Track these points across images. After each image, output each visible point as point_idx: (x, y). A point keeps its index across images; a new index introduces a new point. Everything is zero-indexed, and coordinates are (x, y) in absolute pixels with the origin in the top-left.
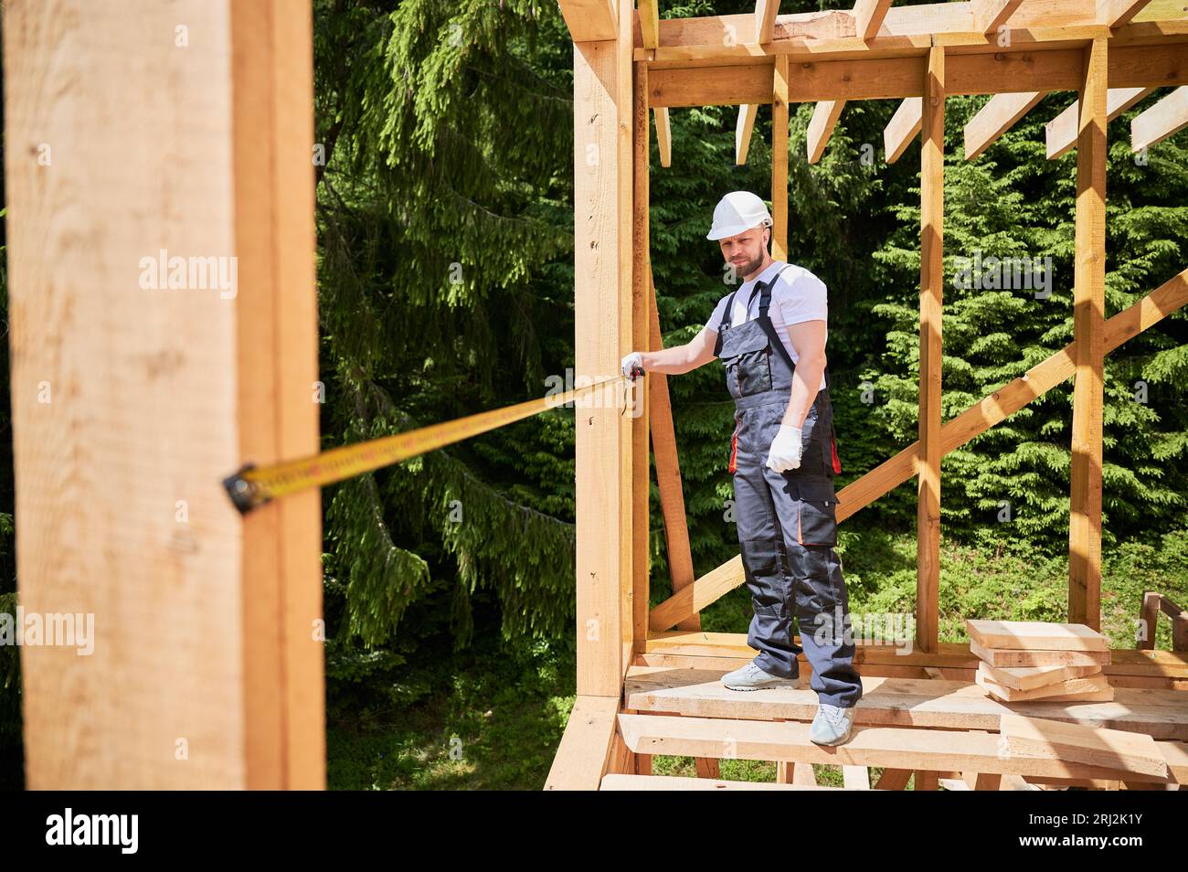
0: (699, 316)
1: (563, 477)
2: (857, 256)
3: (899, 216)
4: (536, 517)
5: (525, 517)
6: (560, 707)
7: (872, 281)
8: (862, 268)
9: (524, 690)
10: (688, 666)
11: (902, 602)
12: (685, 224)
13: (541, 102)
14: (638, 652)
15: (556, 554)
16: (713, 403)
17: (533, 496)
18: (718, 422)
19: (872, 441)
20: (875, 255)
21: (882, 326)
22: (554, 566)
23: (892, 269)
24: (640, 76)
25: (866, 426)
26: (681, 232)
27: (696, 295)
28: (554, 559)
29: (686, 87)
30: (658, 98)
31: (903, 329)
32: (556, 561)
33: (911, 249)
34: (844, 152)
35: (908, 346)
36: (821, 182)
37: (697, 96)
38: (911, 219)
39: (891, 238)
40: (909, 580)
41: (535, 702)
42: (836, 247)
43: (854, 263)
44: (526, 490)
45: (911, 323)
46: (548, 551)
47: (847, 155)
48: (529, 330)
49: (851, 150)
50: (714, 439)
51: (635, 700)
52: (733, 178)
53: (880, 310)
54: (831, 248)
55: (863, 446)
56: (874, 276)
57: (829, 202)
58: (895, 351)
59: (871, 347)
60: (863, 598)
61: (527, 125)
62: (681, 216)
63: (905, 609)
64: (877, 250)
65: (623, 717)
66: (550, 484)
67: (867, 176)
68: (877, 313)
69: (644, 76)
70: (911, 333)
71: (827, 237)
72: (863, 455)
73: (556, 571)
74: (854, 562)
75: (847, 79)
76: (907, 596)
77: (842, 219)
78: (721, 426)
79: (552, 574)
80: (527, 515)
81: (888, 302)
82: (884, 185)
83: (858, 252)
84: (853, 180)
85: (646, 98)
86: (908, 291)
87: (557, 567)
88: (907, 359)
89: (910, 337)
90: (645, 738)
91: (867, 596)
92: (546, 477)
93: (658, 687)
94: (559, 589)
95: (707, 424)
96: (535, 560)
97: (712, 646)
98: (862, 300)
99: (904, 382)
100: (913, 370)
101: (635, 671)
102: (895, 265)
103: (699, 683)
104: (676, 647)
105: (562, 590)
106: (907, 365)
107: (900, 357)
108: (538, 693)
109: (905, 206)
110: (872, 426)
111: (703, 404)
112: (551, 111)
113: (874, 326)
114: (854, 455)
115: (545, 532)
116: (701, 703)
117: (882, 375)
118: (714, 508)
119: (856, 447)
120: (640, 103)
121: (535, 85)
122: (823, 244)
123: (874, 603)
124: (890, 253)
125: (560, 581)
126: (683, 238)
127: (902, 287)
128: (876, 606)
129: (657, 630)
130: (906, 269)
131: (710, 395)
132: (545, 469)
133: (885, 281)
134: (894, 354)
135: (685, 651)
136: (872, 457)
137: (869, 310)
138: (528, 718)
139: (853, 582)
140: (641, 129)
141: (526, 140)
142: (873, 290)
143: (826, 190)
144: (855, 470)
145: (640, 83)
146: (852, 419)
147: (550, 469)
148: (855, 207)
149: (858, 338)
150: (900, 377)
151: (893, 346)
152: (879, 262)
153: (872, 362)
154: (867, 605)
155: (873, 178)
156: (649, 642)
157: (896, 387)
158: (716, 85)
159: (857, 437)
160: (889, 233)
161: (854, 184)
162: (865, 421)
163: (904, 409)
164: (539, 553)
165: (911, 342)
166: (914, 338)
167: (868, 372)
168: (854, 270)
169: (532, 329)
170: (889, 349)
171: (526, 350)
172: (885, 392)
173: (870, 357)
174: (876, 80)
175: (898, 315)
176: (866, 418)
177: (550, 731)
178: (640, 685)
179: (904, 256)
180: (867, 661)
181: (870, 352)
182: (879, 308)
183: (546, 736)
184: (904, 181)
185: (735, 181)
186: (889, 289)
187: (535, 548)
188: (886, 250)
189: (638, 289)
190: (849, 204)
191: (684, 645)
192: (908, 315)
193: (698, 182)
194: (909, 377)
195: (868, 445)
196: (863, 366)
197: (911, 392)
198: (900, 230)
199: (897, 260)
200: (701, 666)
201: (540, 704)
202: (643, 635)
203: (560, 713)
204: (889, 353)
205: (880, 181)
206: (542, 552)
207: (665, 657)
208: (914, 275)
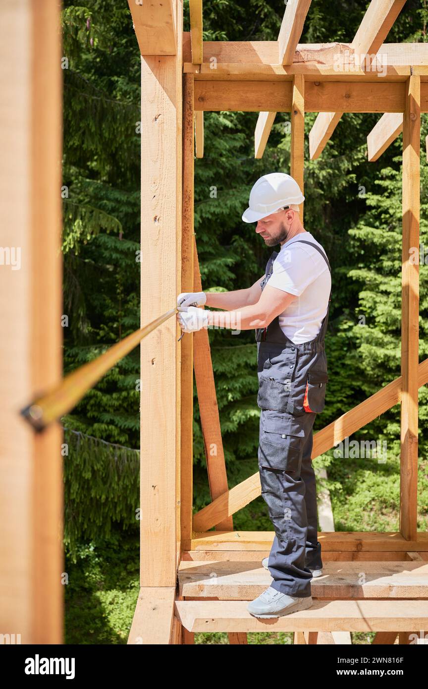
0: (215, 276)
1: (107, 408)
2: (336, 233)
3: (368, 202)
4: (87, 439)
5: (77, 439)
6: (103, 599)
7: (348, 252)
8: (340, 242)
9: (72, 587)
10: (225, 560)
11: (373, 503)
12: (204, 204)
13: (90, 101)
14: (185, 549)
15: (104, 469)
16: (227, 348)
17: (80, 424)
18: (232, 363)
19: (349, 376)
20: (351, 232)
21: (355, 287)
22: (102, 479)
23: (363, 243)
24: (188, 85)
25: (344, 365)
26: (201, 211)
27: (215, 261)
28: (102, 474)
29: (224, 96)
30: (202, 103)
31: (372, 290)
32: (104, 475)
33: (377, 228)
34: (327, 151)
35: (375, 303)
36: (309, 174)
37: (233, 103)
38: (377, 205)
39: (362, 219)
40: (378, 485)
41: (81, 597)
42: (321, 225)
43: (334, 238)
44: (73, 419)
45: (377, 285)
46: (97, 466)
47: (329, 154)
48: (76, 287)
49: (332, 150)
50: (229, 375)
51: (188, 588)
52: (242, 169)
53: (354, 275)
54: (317, 226)
55: (341, 380)
56: (350, 248)
57: (315, 190)
58: (365, 307)
59: (347, 304)
60: (343, 501)
61: (81, 120)
62: (202, 198)
63: (375, 508)
64: (351, 228)
65: (178, 603)
66: (96, 414)
67: (344, 170)
68: (351, 277)
69: (191, 85)
70: (378, 292)
71: (314, 217)
72: (342, 388)
73: (105, 483)
74: (335, 472)
75: (348, 96)
76: (376, 498)
77: (326, 204)
78: (235, 366)
79: (102, 486)
80: (79, 438)
81: (360, 268)
82: (357, 178)
83: (337, 229)
84: (334, 173)
85: (193, 102)
86: (375, 260)
87: (105, 479)
88: (375, 314)
89: (377, 296)
90: (199, 619)
91: (346, 499)
92: (92, 409)
93: (205, 577)
94: (107, 498)
95: (224, 364)
96: (88, 475)
97: (244, 542)
98: (340, 266)
99: (373, 330)
100: (379, 322)
101: (185, 565)
102: (365, 240)
103: (238, 573)
104: (215, 544)
105: (110, 499)
106: (374, 317)
107: (369, 311)
108: (84, 589)
109: (373, 194)
110: (348, 365)
111: (219, 348)
112: (99, 109)
113: (350, 287)
114: (335, 388)
115: (95, 451)
116: (241, 588)
117: (355, 325)
118: (229, 431)
119: (336, 382)
120: (188, 106)
121: (83, 88)
122: (311, 222)
123: (352, 504)
124: (361, 231)
125: (108, 492)
126: (204, 215)
127: (370, 257)
128: (353, 506)
129: (201, 530)
130: (373, 243)
131: (224, 341)
132: (92, 402)
133: (357, 252)
134: (364, 309)
135: (222, 547)
136: (348, 389)
137: (345, 275)
138: (76, 610)
139: (336, 489)
140: (189, 127)
141: (82, 131)
142: (349, 259)
143: (314, 180)
144: (335, 399)
145: (188, 90)
146: (333, 360)
147: (95, 402)
148: (335, 196)
149: (337, 297)
150: (369, 327)
151: (363, 302)
152: (353, 238)
153: (348, 315)
154: (346, 506)
155: (349, 172)
156: (194, 542)
157: (366, 335)
158: (248, 95)
159: (337, 374)
160: (360, 215)
161: (334, 177)
162: (343, 361)
163: (373, 351)
164: (90, 469)
165: (378, 299)
166: (380, 296)
167: (346, 323)
168: (334, 243)
169: (78, 287)
170: (361, 305)
171: (73, 303)
172: (358, 338)
173: (347, 311)
174: (369, 98)
175: (368, 279)
176: (343, 359)
177: (94, 620)
178: (190, 576)
179: (373, 234)
180: (364, 549)
181: (346, 307)
182: (353, 273)
183: (91, 625)
184: (372, 176)
185: (243, 171)
186: (361, 258)
187: (87, 464)
188: (359, 229)
189: (186, 255)
190: (331, 192)
191: (222, 542)
192: (375, 279)
193: (215, 170)
194: (376, 326)
195: (345, 380)
196: (341, 318)
197: (378, 338)
198: (369, 213)
199: (367, 236)
200: (236, 558)
201: (86, 599)
202: (188, 536)
203: (103, 604)
204: (361, 308)
205: (354, 176)
206: (93, 468)
207: (206, 553)
208: (379, 248)
